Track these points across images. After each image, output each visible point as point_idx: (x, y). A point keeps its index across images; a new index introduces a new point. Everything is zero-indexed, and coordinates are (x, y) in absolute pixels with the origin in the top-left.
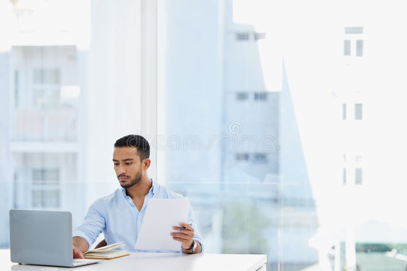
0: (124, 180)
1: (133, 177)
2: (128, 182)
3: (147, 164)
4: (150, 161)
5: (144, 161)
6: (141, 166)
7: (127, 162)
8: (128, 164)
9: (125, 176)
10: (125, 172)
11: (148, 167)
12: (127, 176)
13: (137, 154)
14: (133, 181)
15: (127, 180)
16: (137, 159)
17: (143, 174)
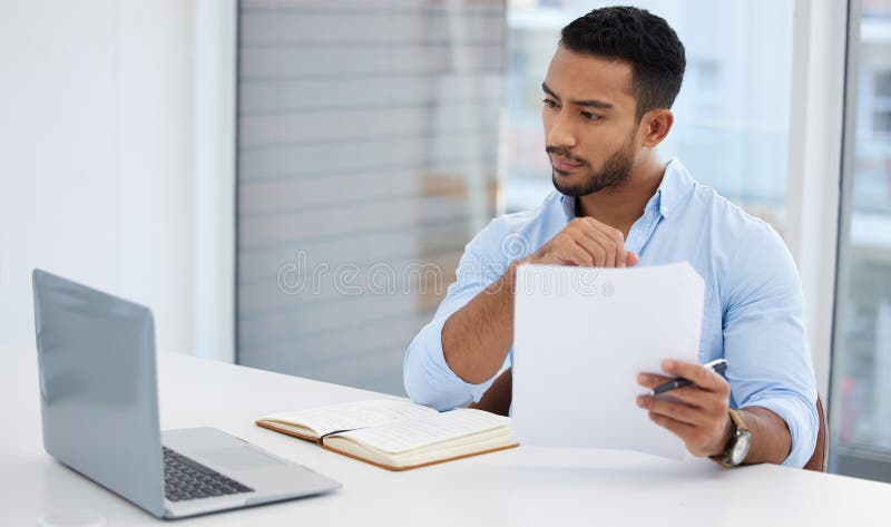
0: (564, 168)
1: (598, 164)
2: (579, 177)
3: (660, 129)
4: (670, 120)
5: (649, 116)
6: (635, 131)
7: (588, 109)
8: (588, 115)
9: (568, 156)
10: (570, 141)
11: (662, 137)
12: (578, 160)
13: (630, 92)
14: (595, 178)
15: (575, 170)
16: (626, 106)
17: (638, 158)
